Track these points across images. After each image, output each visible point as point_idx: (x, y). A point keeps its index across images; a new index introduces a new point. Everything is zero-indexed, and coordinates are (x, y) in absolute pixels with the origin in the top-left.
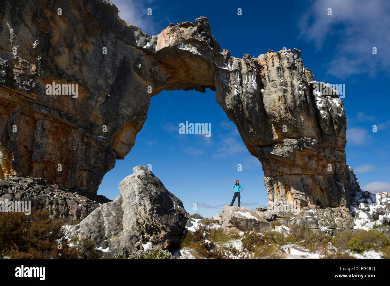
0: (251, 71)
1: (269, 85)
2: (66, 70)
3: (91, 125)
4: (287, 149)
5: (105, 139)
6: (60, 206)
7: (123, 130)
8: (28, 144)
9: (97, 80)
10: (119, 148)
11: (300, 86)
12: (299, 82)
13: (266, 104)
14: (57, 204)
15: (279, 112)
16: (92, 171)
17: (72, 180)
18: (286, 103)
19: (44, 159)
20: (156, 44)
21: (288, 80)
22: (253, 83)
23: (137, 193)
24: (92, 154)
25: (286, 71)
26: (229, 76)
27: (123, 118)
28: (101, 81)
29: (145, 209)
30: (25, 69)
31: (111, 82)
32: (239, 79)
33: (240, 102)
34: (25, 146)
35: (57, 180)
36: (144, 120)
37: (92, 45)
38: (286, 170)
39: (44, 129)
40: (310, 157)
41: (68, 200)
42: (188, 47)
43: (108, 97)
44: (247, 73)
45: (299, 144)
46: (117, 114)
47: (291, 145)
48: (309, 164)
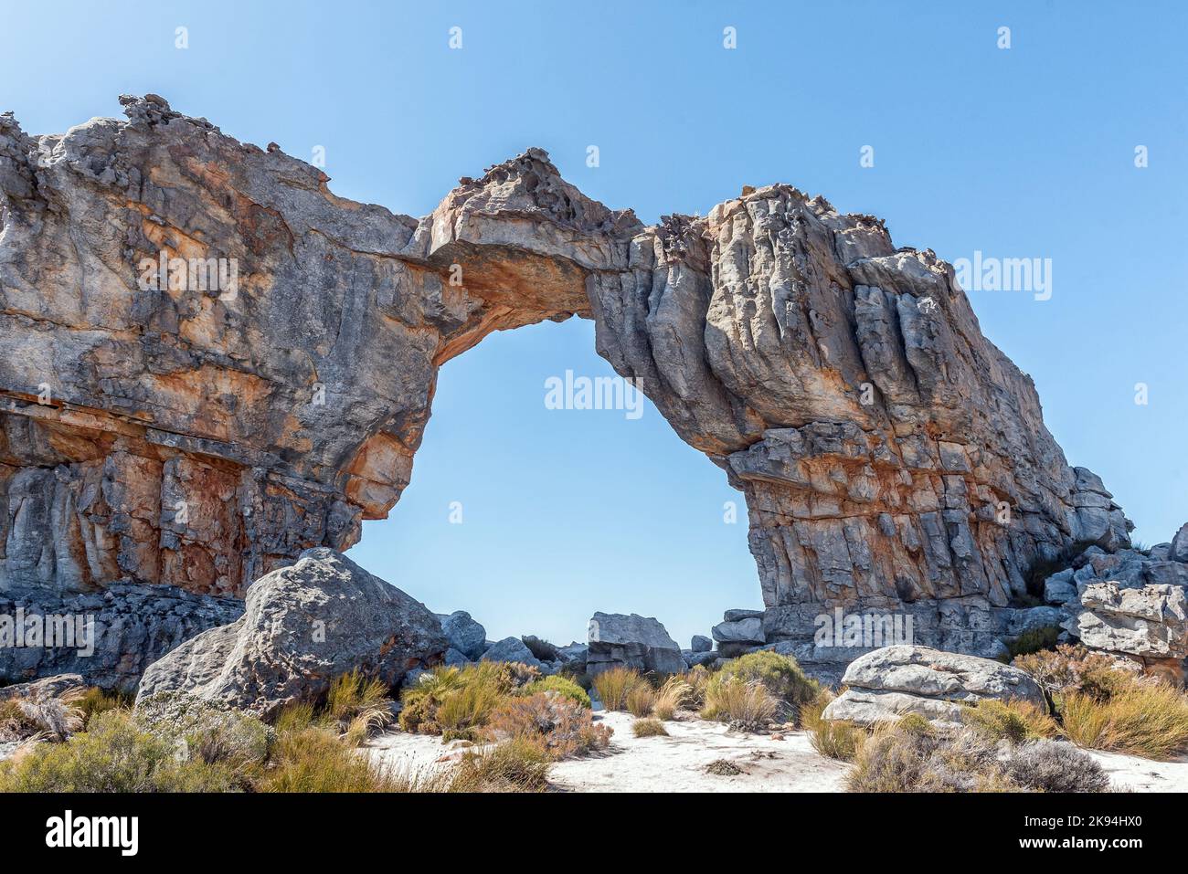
0: (676, 262)
1: (718, 292)
2: (211, 345)
3: (283, 456)
4: (772, 456)
7: (365, 455)
8: (149, 515)
9: (287, 352)
10: (365, 495)
19: (184, 541)
20: (431, 236)
21: (761, 275)
24: (290, 519)
27: (358, 428)
28: (298, 354)
34: (144, 520)
35: (217, 583)
36: (423, 421)
37: (269, 276)
38: (799, 509)
39: (178, 480)
40: (853, 467)
45: (806, 441)
46: (344, 422)
47: (784, 447)
48: (854, 488)
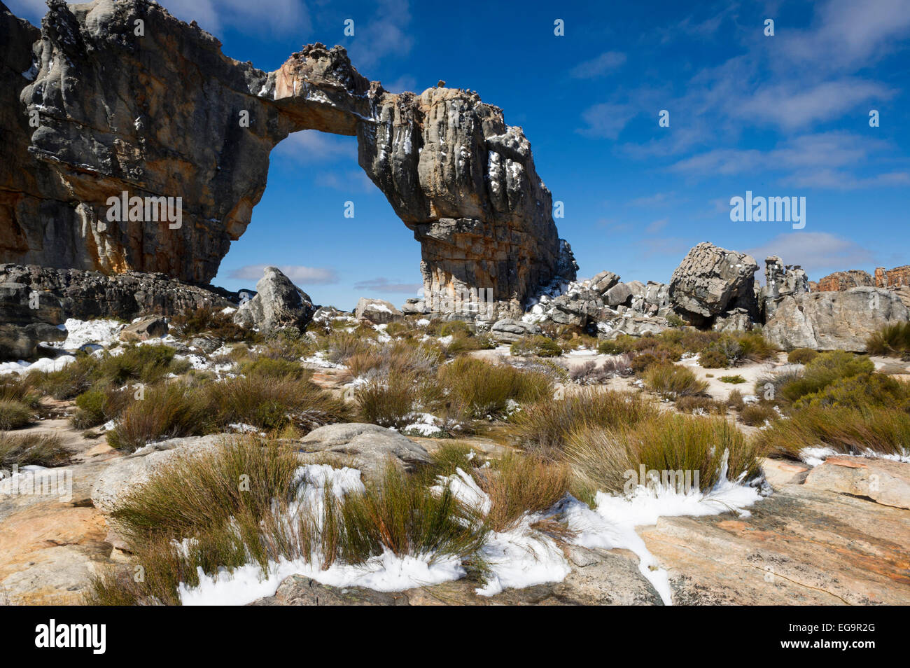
0: (405, 124)
1: (427, 146)
2: (169, 145)
3: (202, 207)
4: (443, 231)
5: (219, 223)
6: (187, 301)
7: (237, 208)
8: (136, 235)
9: (203, 150)
10: (233, 228)
11: (463, 153)
12: (462, 148)
13: (420, 174)
14: (185, 299)
15: (435, 186)
16: (208, 261)
17: (188, 271)
18: (442, 175)
20: (275, 86)
21: (450, 143)
22: (405, 144)
23: (272, 293)
24: (206, 241)
25: (449, 129)
26: (376, 130)
27: (237, 194)
28: (208, 151)
29: (279, 305)
30: (129, 155)
31: (219, 148)
32: (388, 136)
33: (388, 169)
36: (262, 191)
37: (193, 104)
38: (447, 254)
40: (474, 240)
41: (193, 295)
42: (318, 95)
43: (217, 170)
44: (400, 126)
45: (459, 226)
46: (231, 191)
47: (448, 227)
48: (474, 248)
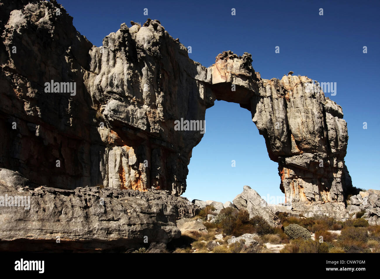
0: (280, 97)
1: (294, 110)
4: (305, 161)
13: (292, 126)
18: (307, 127)
20: (212, 76)
21: (310, 108)
25: (307, 100)
33: (272, 123)
42: (238, 81)
44: (277, 99)
45: (314, 157)
47: (308, 158)
